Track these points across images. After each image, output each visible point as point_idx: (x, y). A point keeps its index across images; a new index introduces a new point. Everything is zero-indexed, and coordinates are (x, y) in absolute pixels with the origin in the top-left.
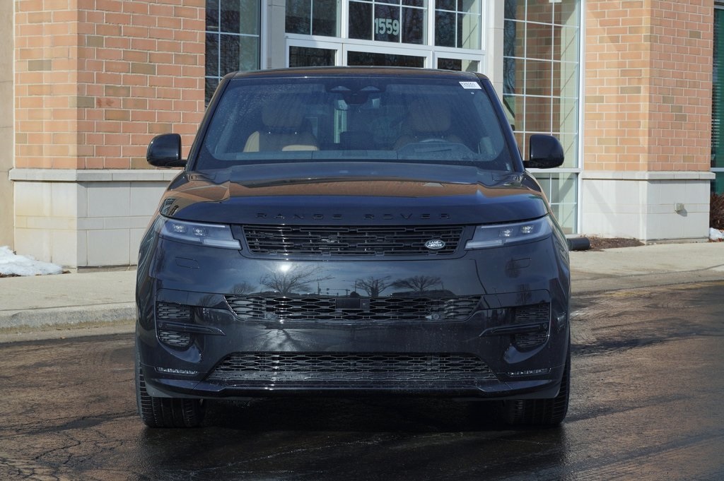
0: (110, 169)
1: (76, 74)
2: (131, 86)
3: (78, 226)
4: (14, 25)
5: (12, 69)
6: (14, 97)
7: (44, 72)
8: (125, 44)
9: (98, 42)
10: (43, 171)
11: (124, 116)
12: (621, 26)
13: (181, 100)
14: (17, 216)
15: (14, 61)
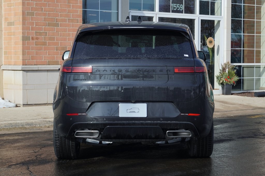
0: (38, 65)
1: (22, 27)
2: (47, 32)
3: (23, 89)
4: (3, 8)
5: (2, 25)
6: (3, 37)
7: (12, 26)
8: (45, 15)
9: (32, 14)
10: (12, 66)
11: (44, 44)
13: (71, 37)
14: (4, 84)
15: (3, 22)
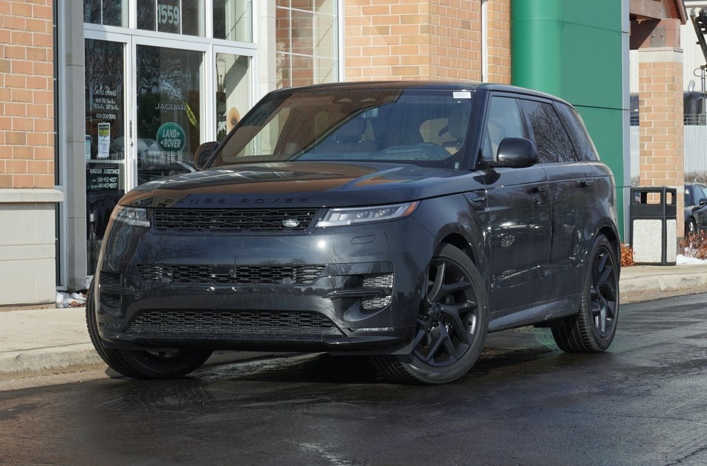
12: (390, 15)
